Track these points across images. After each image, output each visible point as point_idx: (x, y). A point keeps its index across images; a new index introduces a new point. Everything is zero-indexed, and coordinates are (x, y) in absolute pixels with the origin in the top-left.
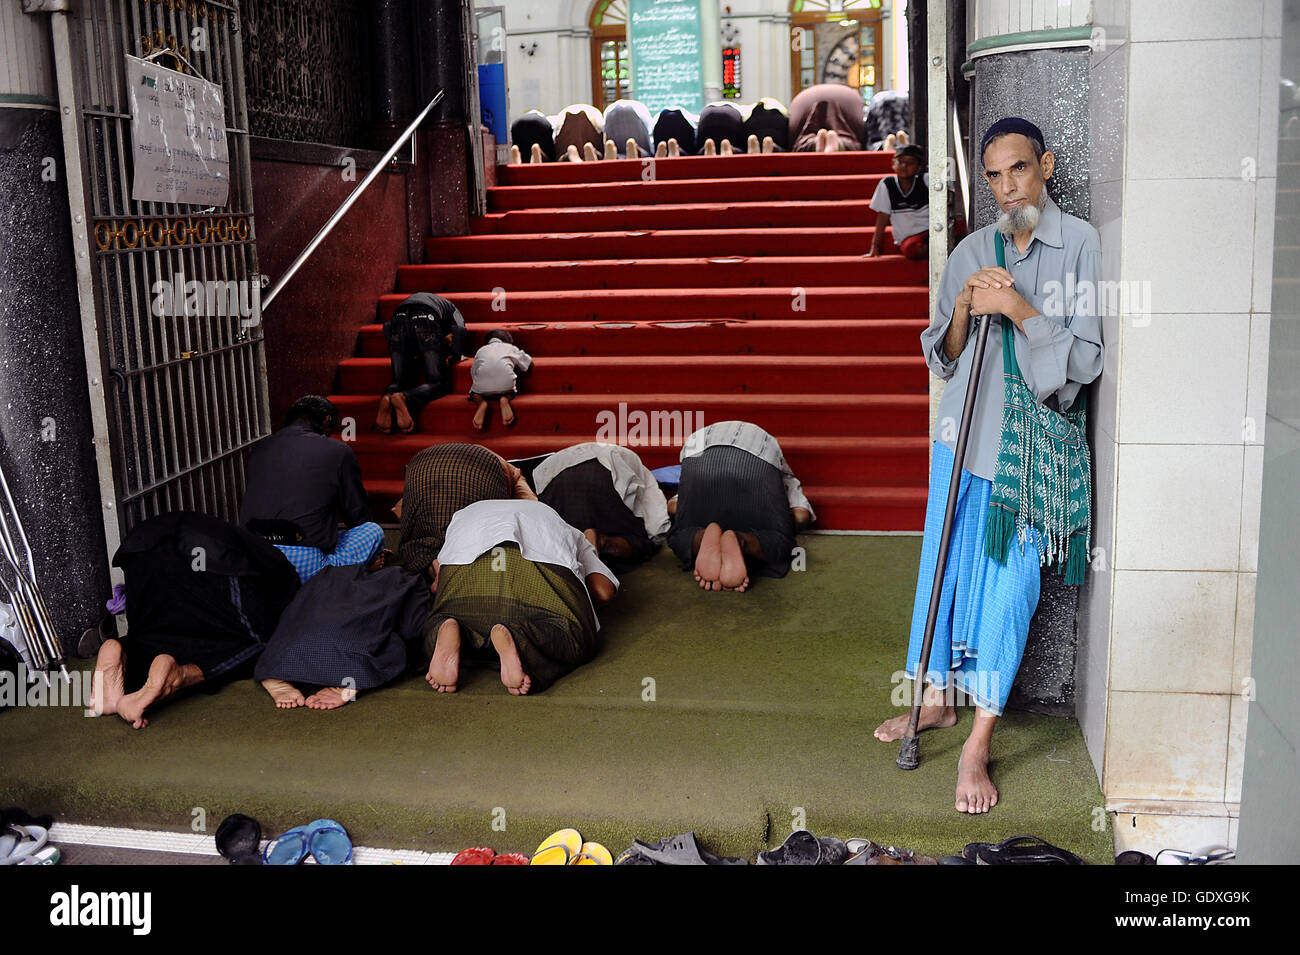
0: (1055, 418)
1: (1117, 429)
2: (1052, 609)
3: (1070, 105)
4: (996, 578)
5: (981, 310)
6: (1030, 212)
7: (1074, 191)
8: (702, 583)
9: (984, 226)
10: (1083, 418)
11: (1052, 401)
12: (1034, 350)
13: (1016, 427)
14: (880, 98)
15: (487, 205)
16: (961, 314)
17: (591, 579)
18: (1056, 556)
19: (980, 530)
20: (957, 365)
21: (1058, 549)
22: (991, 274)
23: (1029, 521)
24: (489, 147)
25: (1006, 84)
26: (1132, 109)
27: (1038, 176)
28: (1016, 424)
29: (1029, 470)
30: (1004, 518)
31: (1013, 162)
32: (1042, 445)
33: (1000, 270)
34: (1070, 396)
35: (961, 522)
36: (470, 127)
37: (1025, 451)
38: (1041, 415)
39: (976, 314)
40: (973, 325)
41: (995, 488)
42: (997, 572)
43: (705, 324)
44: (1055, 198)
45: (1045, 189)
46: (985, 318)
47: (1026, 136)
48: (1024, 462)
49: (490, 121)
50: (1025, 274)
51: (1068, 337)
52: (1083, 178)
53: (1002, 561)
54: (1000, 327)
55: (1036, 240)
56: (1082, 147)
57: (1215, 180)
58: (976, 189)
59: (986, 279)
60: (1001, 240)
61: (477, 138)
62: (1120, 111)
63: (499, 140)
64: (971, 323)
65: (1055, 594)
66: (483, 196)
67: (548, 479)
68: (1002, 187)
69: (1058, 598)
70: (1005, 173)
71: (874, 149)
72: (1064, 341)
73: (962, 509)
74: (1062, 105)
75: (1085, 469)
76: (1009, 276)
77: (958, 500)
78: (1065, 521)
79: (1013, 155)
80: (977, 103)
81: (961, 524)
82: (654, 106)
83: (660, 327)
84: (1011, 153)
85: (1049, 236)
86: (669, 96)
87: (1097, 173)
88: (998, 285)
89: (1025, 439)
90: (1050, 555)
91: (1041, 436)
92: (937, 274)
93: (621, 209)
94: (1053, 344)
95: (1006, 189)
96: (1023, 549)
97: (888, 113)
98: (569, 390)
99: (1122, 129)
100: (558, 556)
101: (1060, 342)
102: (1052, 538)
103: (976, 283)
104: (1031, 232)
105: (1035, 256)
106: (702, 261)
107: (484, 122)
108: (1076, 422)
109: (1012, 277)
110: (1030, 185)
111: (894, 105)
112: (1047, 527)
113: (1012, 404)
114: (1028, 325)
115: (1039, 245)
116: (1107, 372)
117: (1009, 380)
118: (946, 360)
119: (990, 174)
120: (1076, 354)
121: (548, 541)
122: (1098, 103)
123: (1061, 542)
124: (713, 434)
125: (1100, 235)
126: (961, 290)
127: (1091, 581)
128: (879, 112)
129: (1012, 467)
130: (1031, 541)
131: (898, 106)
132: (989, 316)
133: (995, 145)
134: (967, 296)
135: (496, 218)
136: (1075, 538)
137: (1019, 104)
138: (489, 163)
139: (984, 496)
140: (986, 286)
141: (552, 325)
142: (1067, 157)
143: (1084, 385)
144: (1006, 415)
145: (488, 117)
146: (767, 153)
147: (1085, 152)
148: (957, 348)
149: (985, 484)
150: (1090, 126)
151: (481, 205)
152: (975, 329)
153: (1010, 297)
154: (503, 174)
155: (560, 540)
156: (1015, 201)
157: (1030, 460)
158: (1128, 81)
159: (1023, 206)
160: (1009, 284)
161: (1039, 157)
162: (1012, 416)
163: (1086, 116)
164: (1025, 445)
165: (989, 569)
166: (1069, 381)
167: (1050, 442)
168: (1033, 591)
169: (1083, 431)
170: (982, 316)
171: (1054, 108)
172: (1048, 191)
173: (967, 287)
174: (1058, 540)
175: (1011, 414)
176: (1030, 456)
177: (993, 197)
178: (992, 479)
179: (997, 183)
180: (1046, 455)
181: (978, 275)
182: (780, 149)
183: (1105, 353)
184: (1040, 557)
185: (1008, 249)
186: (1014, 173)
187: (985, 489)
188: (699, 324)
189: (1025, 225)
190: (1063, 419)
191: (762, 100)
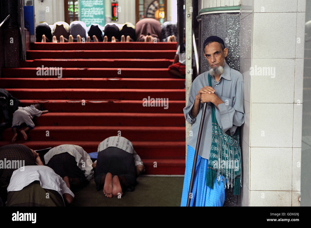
0: (229, 138)
1: (250, 142)
2: (228, 204)
3: (233, 32)
4: (210, 193)
5: (204, 101)
6: (220, 68)
7: (234, 61)
8: (106, 195)
9: (204, 72)
10: (238, 138)
11: (228, 132)
12: (222, 115)
13: (216, 141)
14: (166, 24)
15: (27, 56)
16: (197, 102)
17: (65, 195)
18: (230, 186)
19: (204, 177)
20: (196, 119)
21: (231, 183)
22: (207, 89)
23: (221, 173)
24: (27, 36)
25: (212, 24)
26: (254, 35)
27: (223, 56)
28: (216, 140)
29: (221, 156)
30: (212, 172)
31: (214, 51)
32: (225, 147)
33: (210, 87)
34: (234, 130)
35: (198, 174)
36: (20, 28)
37: (219, 149)
38: (224, 137)
39: (202, 102)
40: (201, 106)
41: (209, 162)
42: (210, 191)
43: (106, 102)
44: (228, 63)
45: (225, 61)
46: (205, 104)
47: (219, 42)
48: (219, 153)
49: (28, 26)
50: (219, 89)
51: (233, 111)
52: (238, 57)
53: (212, 188)
54: (210, 107)
55: (222, 78)
56: (237, 46)
57: (282, 59)
58: (201, 59)
59: (206, 90)
60: (210, 78)
61: (23, 33)
62: (250, 35)
63: (31, 33)
64: (201, 105)
65: (229, 198)
66: (25, 53)
67: (49, 159)
68: (211, 60)
69: (230, 200)
70: (212, 55)
71: (164, 41)
72: (232, 112)
73: (198, 169)
74: (230, 32)
75: (239, 155)
76: (213, 90)
77: (197, 166)
78: (233, 173)
79: (215, 49)
80: (202, 30)
81: (198, 175)
82: (87, 23)
83: (90, 103)
84: (214, 49)
85: (227, 77)
86: (92, 19)
87: (242, 55)
88: (210, 93)
89: (219, 145)
90: (228, 185)
91: (225, 144)
92: (188, 88)
93: (76, 60)
94: (228, 113)
95: (212, 61)
96: (219, 183)
97: (169, 29)
98: (57, 125)
99: (250, 40)
100: (54, 187)
101: (230, 112)
102: (229, 179)
103: (203, 92)
104: (220, 75)
105: (222, 83)
106: (105, 79)
107: (25, 27)
108: (236, 139)
109: (214, 90)
110: (220, 59)
111: (171, 27)
112: (227, 175)
113: (215, 133)
114: (220, 106)
115: (223, 79)
116: (246, 123)
117: (214, 125)
118: (192, 117)
119: (207, 55)
120: (236, 116)
121: (50, 180)
122: (242, 31)
123: (232, 181)
124: (109, 142)
125: (243, 76)
126: (197, 94)
127: (242, 194)
128: (166, 29)
129: (215, 155)
130: (222, 180)
131: (172, 27)
132: (207, 103)
133: (208, 46)
134: (199, 96)
135: (30, 62)
136: (236, 179)
137: (216, 31)
138: (27, 42)
139: (205, 165)
140: (206, 93)
141: (51, 101)
142: (232, 49)
143: (238, 127)
144: (213, 137)
145: (27, 25)
146: (128, 42)
147: (238, 48)
148: (196, 113)
149: (206, 161)
150: (240, 39)
151: (24, 57)
152: (202, 107)
153: (214, 97)
154: (32, 46)
155: (54, 180)
156: (215, 65)
157: (221, 152)
158: (253, 25)
159: (218, 66)
160: (213, 92)
161: (223, 49)
162: (215, 137)
163: (238, 36)
164: (219, 147)
165: (207, 190)
166: (233, 125)
167: (228, 146)
168: (223, 198)
169: (239, 142)
170: (204, 103)
171: (228, 33)
172: (226, 61)
173: (199, 93)
174: (231, 180)
175: (214, 136)
176: (221, 151)
177: (207, 62)
178: (208, 159)
179: (209, 58)
180: (226, 151)
181: (203, 89)
182: (132, 40)
183: (245, 116)
184: (224, 186)
185: (213, 81)
186: (215, 55)
187: (206, 162)
188: (104, 102)
189: (219, 73)
190: (231, 138)
191: (126, 24)
